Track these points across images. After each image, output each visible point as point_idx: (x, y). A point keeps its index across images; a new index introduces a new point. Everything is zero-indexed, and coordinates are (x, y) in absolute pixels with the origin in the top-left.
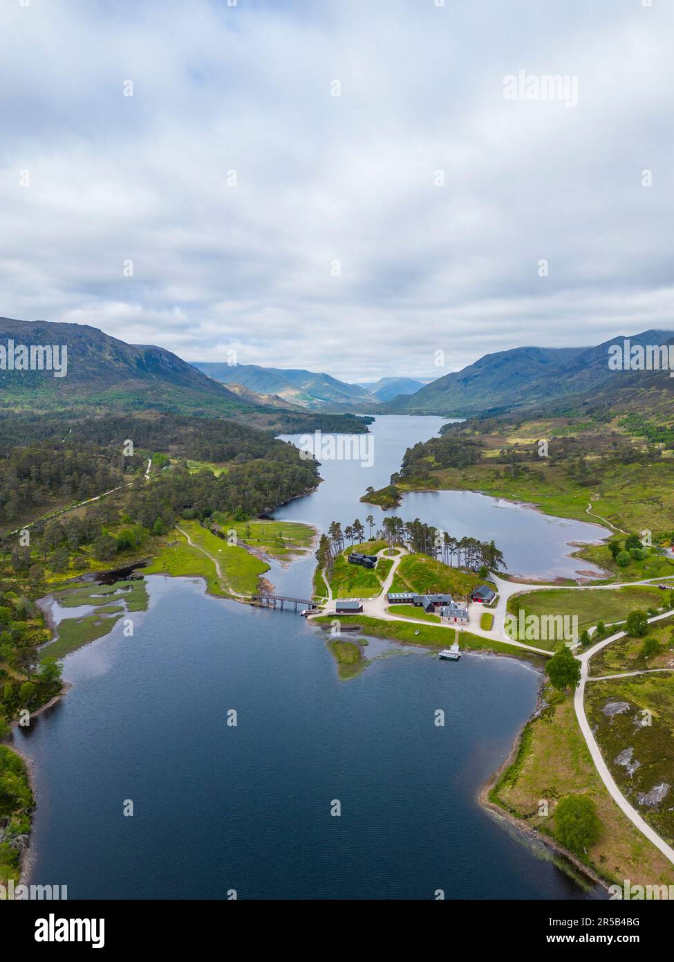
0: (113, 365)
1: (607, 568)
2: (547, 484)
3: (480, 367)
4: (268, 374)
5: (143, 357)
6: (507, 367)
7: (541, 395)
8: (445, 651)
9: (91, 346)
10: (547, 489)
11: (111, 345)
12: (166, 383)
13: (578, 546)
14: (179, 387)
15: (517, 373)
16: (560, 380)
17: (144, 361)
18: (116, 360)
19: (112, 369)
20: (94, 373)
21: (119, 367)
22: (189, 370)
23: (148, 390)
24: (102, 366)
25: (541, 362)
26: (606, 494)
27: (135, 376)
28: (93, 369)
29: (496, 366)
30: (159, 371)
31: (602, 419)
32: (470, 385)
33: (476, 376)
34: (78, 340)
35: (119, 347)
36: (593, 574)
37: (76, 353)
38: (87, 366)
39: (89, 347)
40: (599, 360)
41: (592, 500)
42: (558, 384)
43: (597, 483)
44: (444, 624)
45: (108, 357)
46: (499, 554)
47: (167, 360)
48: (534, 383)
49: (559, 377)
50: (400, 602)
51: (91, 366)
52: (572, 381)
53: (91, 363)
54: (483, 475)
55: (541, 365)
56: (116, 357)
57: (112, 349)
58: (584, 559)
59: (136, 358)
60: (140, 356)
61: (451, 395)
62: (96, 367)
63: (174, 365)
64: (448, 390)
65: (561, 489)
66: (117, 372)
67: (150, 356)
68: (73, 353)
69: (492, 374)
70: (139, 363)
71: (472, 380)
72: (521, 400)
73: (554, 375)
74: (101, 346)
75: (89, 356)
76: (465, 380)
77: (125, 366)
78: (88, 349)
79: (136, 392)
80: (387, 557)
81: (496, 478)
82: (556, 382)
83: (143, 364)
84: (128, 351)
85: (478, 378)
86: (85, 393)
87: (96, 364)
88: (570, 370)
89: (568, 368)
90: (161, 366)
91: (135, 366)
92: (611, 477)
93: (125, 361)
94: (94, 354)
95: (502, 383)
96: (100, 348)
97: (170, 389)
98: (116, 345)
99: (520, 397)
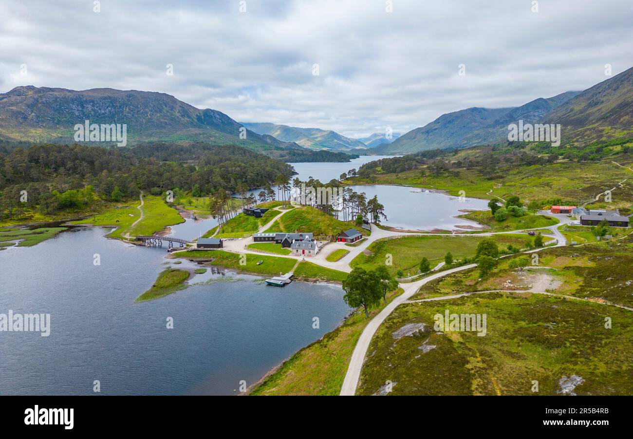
0: (180, 119)
1: (487, 224)
2: (461, 179)
3: (438, 123)
4: (293, 131)
5: (202, 115)
6: (457, 123)
7: (481, 140)
8: (275, 278)
9: (166, 107)
10: (460, 182)
11: (180, 106)
12: (216, 131)
13: (468, 211)
14: (223, 134)
15: (464, 127)
16: (494, 130)
17: (203, 117)
18: (182, 116)
19: (179, 122)
20: (166, 123)
21: (184, 121)
22: (233, 124)
23: (200, 135)
24: (172, 119)
25: (482, 119)
26: (507, 184)
27: (194, 126)
28: (166, 121)
29: (450, 122)
30: (211, 124)
31: (518, 146)
32: (431, 136)
33: (435, 129)
34: (157, 102)
35: (186, 109)
36: (471, 227)
37: (155, 111)
38: (162, 118)
39: (164, 107)
40: (524, 115)
41: (495, 187)
42: (493, 133)
43: (502, 177)
44: (291, 256)
45: (178, 114)
46: (381, 207)
47: (218, 116)
48: (476, 132)
49: (494, 128)
50: (265, 240)
51: (165, 119)
52: (503, 130)
53: (165, 117)
54: (413, 175)
55: (482, 120)
56: (182, 114)
57: (180, 109)
58: (468, 219)
59: (197, 115)
60: (200, 113)
61: (417, 142)
62: (167, 120)
63: (223, 120)
64: (415, 140)
65: (472, 182)
66: (182, 124)
67: (207, 114)
68: (153, 111)
69: (447, 127)
70: (199, 118)
71: (432, 132)
72: (466, 144)
73: (489, 126)
74: (173, 107)
75: (164, 112)
76: (428, 132)
77: (188, 120)
78: (164, 108)
79: (192, 135)
80: (280, 210)
81: (422, 177)
82: (491, 131)
83: (202, 119)
84: (191, 110)
85: (437, 130)
86: (158, 136)
87: (168, 118)
88: (502, 123)
89: (501, 121)
90: (214, 120)
91: (196, 121)
92: (514, 175)
93: (189, 117)
94: (167, 112)
95: (453, 133)
96: (172, 108)
97: (217, 135)
98: (184, 106)
99: (466, 142)
